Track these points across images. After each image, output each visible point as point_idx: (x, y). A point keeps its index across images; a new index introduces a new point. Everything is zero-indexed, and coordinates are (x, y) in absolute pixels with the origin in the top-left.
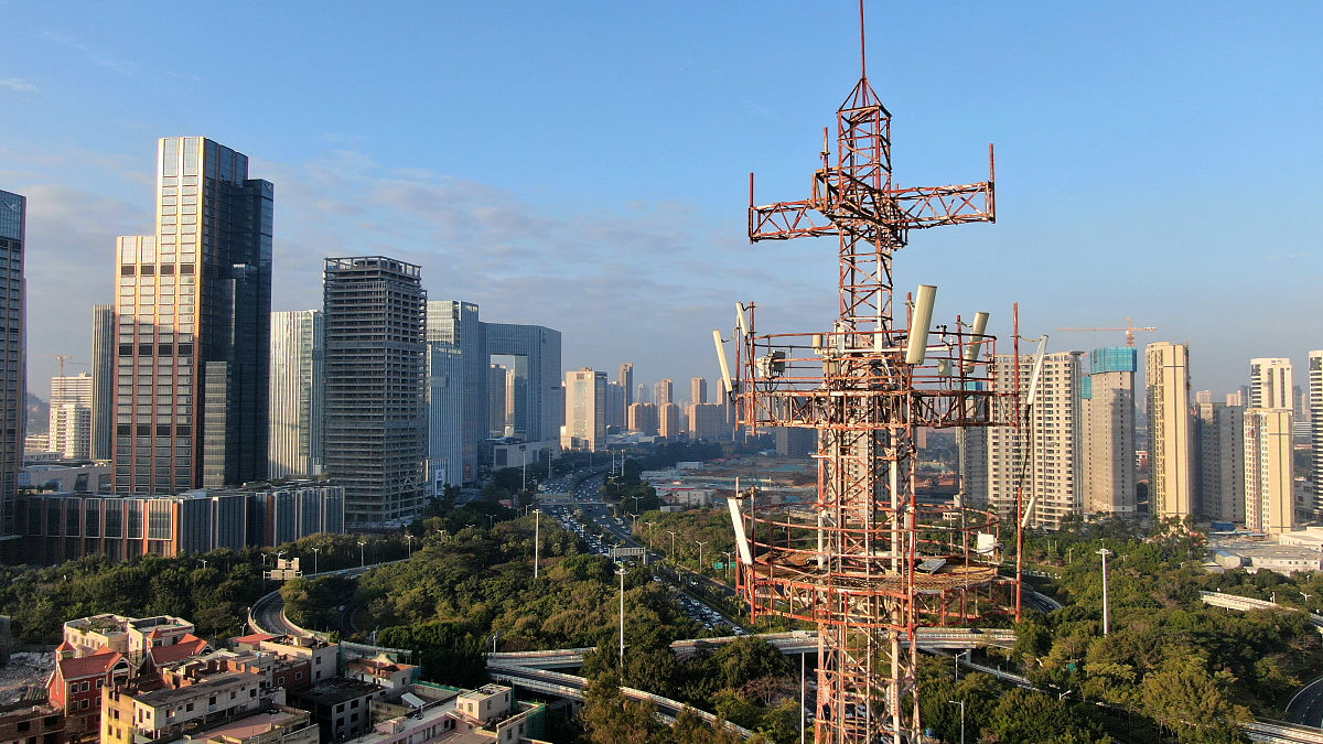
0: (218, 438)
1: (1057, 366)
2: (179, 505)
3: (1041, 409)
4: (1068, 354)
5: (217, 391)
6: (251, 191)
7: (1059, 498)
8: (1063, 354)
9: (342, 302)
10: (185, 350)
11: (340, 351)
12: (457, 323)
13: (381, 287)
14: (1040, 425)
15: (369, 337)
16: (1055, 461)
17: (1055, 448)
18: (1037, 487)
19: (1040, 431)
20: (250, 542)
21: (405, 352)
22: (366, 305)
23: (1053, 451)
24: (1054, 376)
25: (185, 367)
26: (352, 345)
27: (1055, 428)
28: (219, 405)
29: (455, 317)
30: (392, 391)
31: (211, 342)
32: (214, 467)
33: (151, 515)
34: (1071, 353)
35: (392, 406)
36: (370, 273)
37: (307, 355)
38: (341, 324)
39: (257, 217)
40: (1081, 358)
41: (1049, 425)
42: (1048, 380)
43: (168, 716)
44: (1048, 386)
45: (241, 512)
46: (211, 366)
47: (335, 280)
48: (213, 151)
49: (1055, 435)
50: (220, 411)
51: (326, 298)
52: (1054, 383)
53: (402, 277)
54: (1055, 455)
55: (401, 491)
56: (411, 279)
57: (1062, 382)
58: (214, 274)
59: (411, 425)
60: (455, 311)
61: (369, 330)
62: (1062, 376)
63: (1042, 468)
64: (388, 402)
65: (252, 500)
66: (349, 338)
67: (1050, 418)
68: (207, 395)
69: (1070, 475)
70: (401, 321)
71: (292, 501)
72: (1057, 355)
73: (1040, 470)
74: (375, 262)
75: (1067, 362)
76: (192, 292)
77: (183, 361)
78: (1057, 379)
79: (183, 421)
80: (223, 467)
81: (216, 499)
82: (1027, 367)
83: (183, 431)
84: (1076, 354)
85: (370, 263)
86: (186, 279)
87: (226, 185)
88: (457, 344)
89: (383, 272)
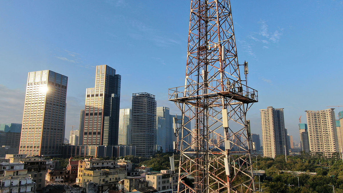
0: (106, 135)
1: (327, 113)
2: (97, 147)
3: (323, 125)
4: (330, 109)
5: (107, 123)
6: (116, 77)
7: (332, 150)
8: (329, 109)
9: (136, 103)
10: (100, 114)
11: (136, 115)
12: (164, 112)
13: (146, 99)
14: (324, 130)
15: (142, 112)
16: (329, 140)
17: (329, 136)
18: (325, 148)
19: (324, 132)
20: (113, 156)
21: (151, 116)
22: (142, 104)
23: (328, 137)
24: (326, 116)
25: (100, 118)
26: (139, 114)
27: (328, 130)
28: (107, 127)
29: (164, 111)
30: (148, 125)
31: (106, 112)
32: (105, 142)
33: (91, 150)
34: (331, 109)
35: (148, 129)
36: (143, 96)
37: (128, 119)
38: (136, 109)
39: (117, 84)
40: (334, 110)
41: (326, 130)
42: (325, 117)
43: (93, 165)
44: (325, 119)
45: (111, 149)
46: (106, 118)
47: (135, 99)
48: (108, 68)
49: (328, 132)
50: (107, 128)
51: (132, 103)
52: (327, 118)
53: (151, 98)
54: (329, 138)
55: (150, 151)
56: (153, 98)
57: (329, 117)
58: (107, 97)
59: (152, 134)
60: (164, 109)
61: (142, 110)
62: (329, 116)
63: (326, 142)
64: (147, 128)
65: (114, 147)
66: (138, 112)
67: (326, 128)
68: (105, 125)
69: (334, 144)
70: (150, 108)
71: (123, 148)
72: (327, 110)
73: (325, 143)
74: (144, 94)
75: (330, 112)
76: (102, 100)
77: (100, 116)
78: (327, 116)
79: (99, 131)
80: (108, 142)
81: (106, 146)
82: (318, 114)
83: (99, 133)
84: (333, 109)
85: (143, 94)
86: (101, 97)
87: (111, 76)
88: (164, 117)
89: (146, 96)
